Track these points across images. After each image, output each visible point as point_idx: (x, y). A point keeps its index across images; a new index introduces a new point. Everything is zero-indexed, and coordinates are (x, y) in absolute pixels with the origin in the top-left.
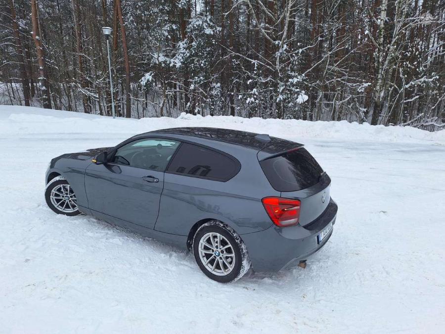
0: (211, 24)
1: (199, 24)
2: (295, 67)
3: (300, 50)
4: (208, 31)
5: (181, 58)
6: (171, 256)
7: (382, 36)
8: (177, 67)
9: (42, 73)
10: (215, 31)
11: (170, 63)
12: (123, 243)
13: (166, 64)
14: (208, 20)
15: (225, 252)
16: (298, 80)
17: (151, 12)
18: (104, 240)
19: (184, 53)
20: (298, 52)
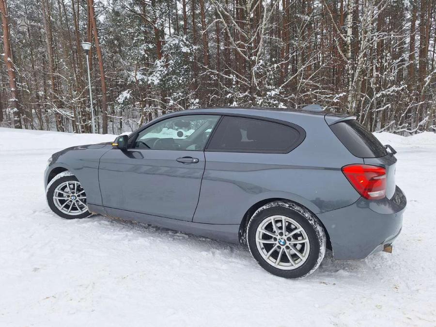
0: (188, 43)
1: (176, 44)
2: (272, 81)
3: (275, 65)
4: (185, 50)
5: (158, 75)
6: (213, 253)
7: (350, 51)
8: (155, 84)
9: (13, 94)
10: (192, 49)
11: (148, 80)
12: (151, 243)
13: (143, 82)
14: (184, 39)
15: (292, 239)
16: (276, 93)
17: (127, 32)
18: (126, 242)
19: (161, 71)
20: (274, 67)
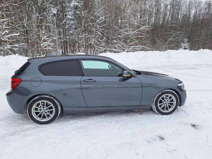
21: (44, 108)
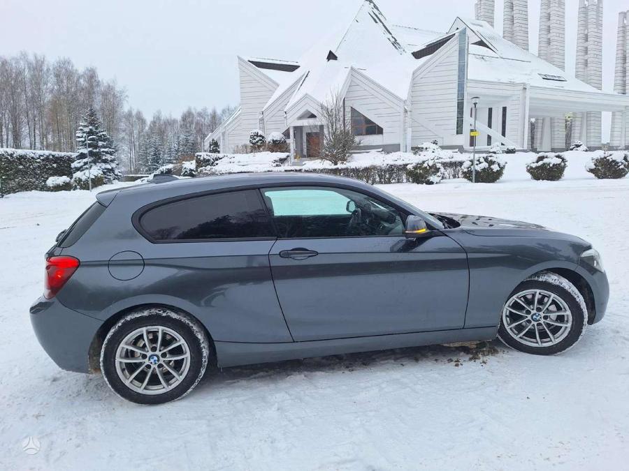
21: (154, 349)
